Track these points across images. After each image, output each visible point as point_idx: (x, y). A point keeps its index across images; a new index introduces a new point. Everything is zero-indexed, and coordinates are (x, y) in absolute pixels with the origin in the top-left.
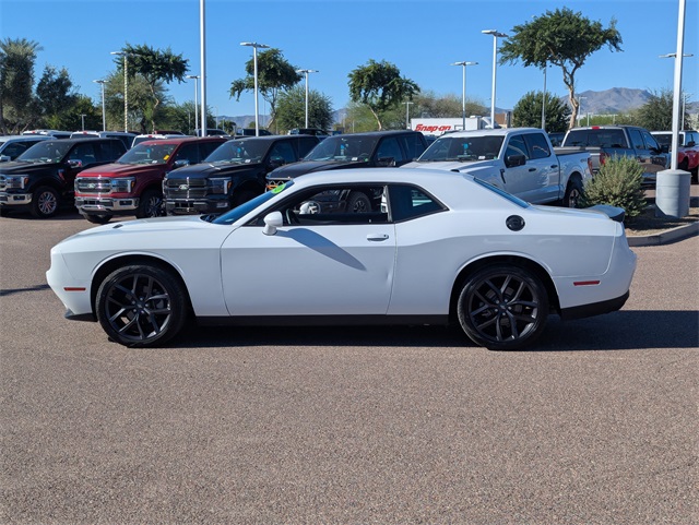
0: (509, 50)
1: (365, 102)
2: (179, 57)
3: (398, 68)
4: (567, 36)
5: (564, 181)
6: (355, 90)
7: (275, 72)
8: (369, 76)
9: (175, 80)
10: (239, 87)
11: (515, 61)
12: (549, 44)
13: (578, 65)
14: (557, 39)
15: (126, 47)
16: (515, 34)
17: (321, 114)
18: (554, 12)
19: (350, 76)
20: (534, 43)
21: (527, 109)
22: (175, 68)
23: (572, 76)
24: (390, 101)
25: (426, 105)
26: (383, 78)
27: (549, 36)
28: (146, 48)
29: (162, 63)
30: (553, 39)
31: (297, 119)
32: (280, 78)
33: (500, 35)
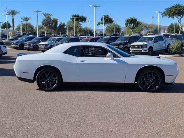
0: (164, 14)
1: (129, 27)
2: (85, 17)
3: (137, 19)
4: (178, 11)
5: (167, 45)
6: (127, 24)
7: (108, 20)
8: (130, 21)
9: (84, 22)
10: (99, 24)
11: (166, 16)
12: (174, 13)
13: (182, 17)
14: (176, 11)
15: (73, 15)
16: (166, 10)
17: (118, 29)
18: (176, 5)
19: (125, 21)
20: (170, 13)
21: (171, 27)
22: (84, 19)
23: (180, 20)
24: (135, 27)
25: (145, 27)
26: (133, 21)
27: (174, 11)
28: (77, 15)
29: (81, 18)
30: (175, 11)
31: (112, 31)
32: (109, 21)
33: (160, 12)
